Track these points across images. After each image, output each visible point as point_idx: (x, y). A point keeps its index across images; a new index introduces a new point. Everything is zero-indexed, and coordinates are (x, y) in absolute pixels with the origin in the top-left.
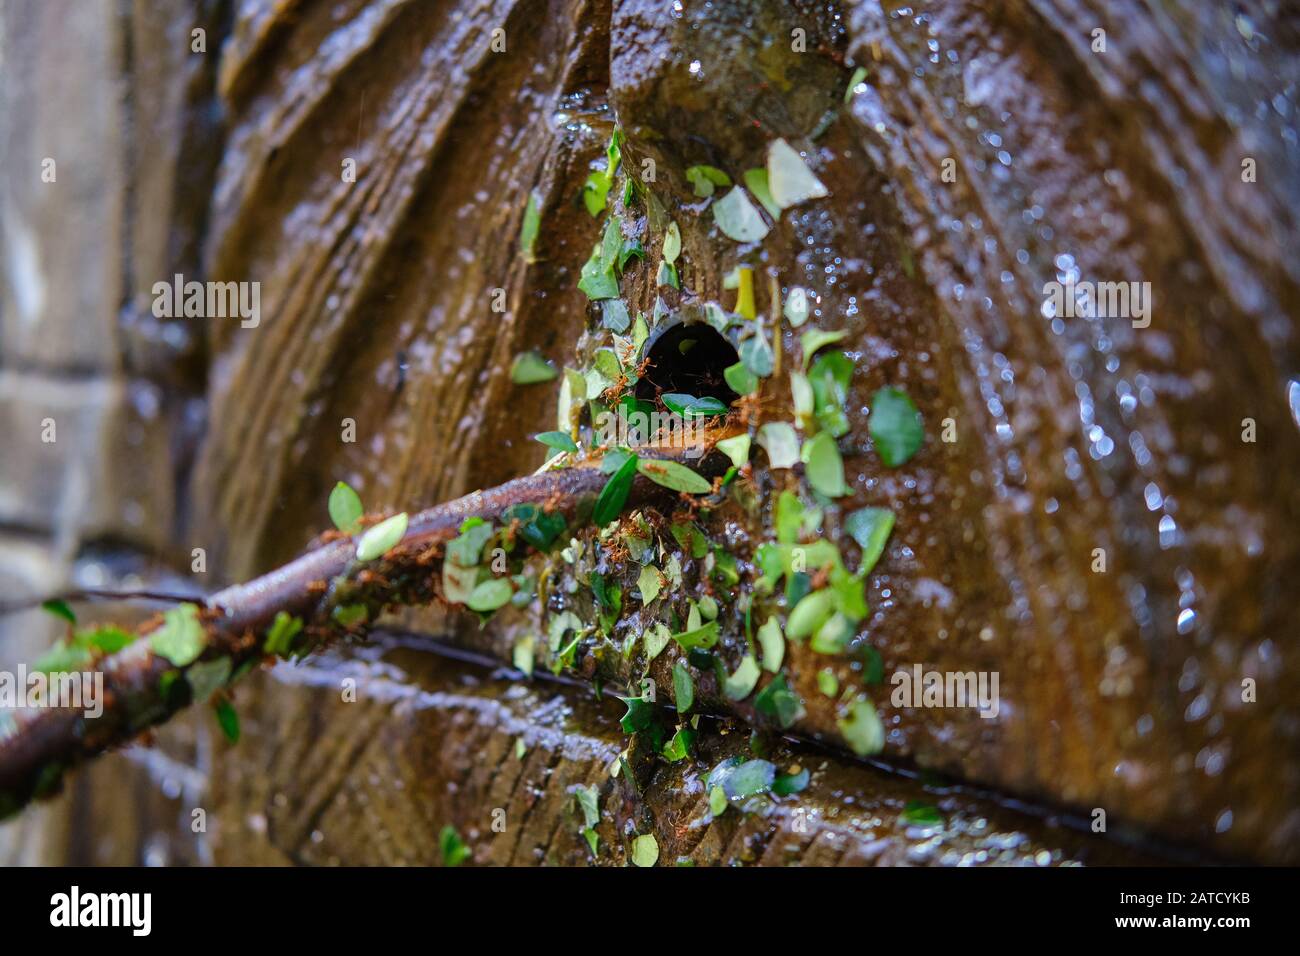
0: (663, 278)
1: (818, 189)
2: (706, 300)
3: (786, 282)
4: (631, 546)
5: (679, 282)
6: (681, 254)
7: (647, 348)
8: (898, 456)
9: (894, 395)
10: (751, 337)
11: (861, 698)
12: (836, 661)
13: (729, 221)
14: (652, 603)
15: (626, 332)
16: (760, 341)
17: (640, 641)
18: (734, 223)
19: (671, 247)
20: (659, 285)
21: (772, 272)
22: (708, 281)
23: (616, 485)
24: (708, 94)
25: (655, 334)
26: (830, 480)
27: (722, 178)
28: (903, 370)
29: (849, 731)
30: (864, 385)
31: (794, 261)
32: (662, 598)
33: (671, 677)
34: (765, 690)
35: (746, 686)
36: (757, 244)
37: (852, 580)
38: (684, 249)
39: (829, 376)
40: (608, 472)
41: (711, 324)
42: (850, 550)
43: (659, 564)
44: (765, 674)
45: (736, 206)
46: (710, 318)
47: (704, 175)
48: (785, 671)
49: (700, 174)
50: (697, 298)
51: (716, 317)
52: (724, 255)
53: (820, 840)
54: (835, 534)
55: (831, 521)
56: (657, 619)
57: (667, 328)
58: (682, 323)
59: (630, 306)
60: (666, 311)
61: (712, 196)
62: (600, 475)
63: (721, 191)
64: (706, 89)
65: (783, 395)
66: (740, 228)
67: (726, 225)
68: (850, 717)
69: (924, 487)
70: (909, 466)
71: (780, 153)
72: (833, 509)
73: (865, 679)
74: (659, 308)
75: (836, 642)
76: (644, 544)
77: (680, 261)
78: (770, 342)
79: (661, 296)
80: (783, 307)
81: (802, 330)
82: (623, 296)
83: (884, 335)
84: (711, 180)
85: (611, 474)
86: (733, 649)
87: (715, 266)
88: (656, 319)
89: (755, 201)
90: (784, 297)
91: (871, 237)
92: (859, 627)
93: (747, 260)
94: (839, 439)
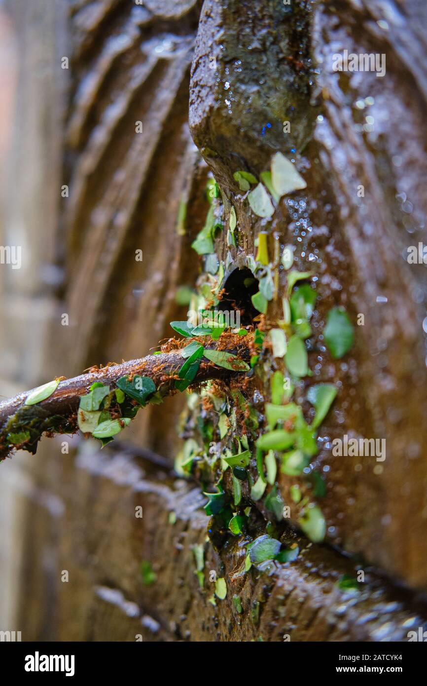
0: (230, 241)
1: (302, 184)
2: (247, 254)
3: (282, 242)
4: (215, 402)
5: (236, 243)
6: (236, 226)
7: (223, 283)
8: (339, 351)
9: (339, 313)
10: (265, 275)
11: (311, 505)
12: (300, 480)
13: (256, 205)
14: (225, 436)
15: (216, 274)
16: (269, 278)
17: (219, 460)
18: (259, 206)
19: (232, 223)
20: (228, 245)
21: (276, 236)
22: (249, 242)
23: (189, 365)
24: (234, 126)
25: (227, 274)
26: (299, 366)
27: (253, 179)
28: (344, 297)
29: (306, 526)
30: (323, 307)
31: (287, 229)
32: (229, 434)
33: (232, 484)
34: (268, 496)
35: (260, 492)
36: (269, 219)
37: (309, 428)
38: (238, 222)
39: (301, 301)
40: (185, 357)
41: (250, 268)
42: (308, 410)
43: (228, 414)
44: (268, 486)
45: (260, 195)
46: (249, 264)
47: (242, 177)
48: (277, 484)
49: (240, 176)
50: (244, 252)
51: (252, 264)
52: (256, 225)
53: (294, 593)
54: (300, 400)
55: (299, 392)
56: (227, 447)
57: (232, 271)
58: (238, 268)
59: (218, 257)
60: (232, 261)
61: (250, 190)
62: (180, 359)
63: (253, 186)
64: (234, 122)
65: (279, 312)
66: (262, 209)
67: (255, 207)
68: (305, 517)
69: (353, 372)
70: (346, 358)
71: (279, 161)
72: (301, 384)
73: (315, 493)
74: (229, 259)
75: (297, 469)
76: (222, 401)
77: (236, 229)
78: (273, 278)
79: (230, 251)
80: (281, 258)
81: (288, 272)
82: (215, 252)
83: (335, 274)
84: (247, 180)
85: (187, 358)
86: (255, 468)
87: (251, 232)
88: (227, 266)
89: (269, 192)
90: (281, 251)
91: (329, 213)
92: (311, 459)
93: (264, 229)
94: (305, 340)
